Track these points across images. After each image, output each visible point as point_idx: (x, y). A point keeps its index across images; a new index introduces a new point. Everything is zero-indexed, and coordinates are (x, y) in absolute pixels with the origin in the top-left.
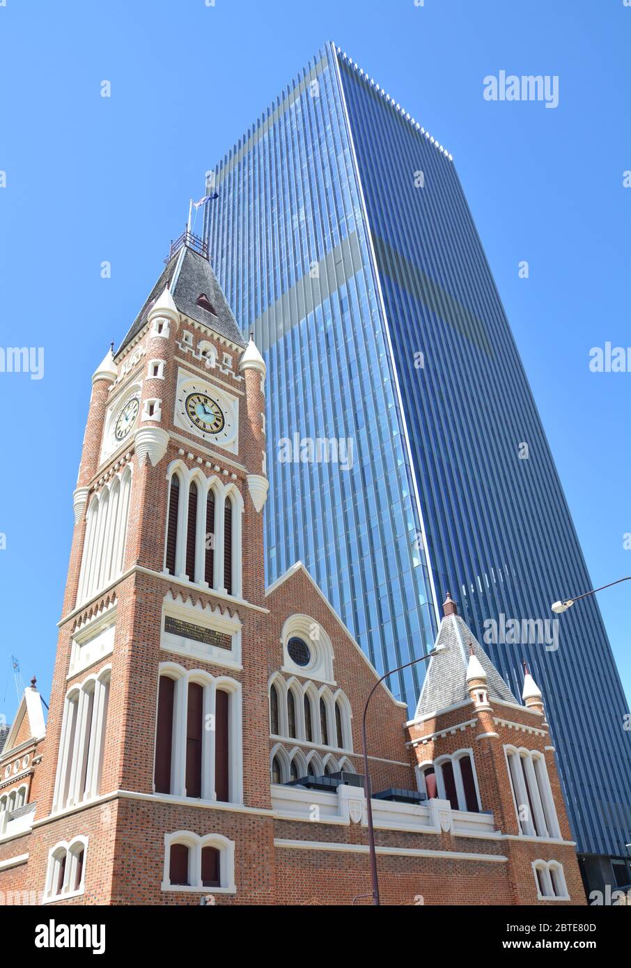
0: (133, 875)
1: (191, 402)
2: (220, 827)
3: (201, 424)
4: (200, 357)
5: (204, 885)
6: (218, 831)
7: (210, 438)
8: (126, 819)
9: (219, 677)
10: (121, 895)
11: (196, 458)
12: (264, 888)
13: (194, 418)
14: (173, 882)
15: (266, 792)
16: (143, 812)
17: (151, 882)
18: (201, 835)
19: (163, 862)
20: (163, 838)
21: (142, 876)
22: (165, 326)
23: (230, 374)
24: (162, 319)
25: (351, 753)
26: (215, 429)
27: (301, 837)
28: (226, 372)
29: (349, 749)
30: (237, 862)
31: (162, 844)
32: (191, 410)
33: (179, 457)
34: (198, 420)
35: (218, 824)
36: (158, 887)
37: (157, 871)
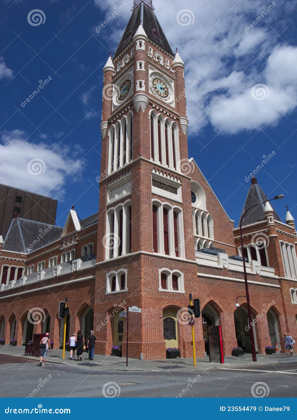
0: (149, 285)
1: (154, 83)
2: (178, 267)
3: (159, 93)
4: (157, 60)
5: (173, 290)
6: (178, 269)
7: (163, 99)
8: (145, 263)
9: (174, 206)
10: (145, 292)
11: (159, 109)
12: (194, 292)
13: (157, 90)
14: (163, 288)
15: (194, 254)
16: (150, 260)
17: (155, 288)
18: (171, 270)
19: (159, 280)
20: (158, 271)
21: (152, 285)
22: (143, 44)
23: (170, 69)
24: (141, 40)
25: (213, 240)
26: (165, 96)
27: (206, 273)
28: (168, 68)
29: (212, 238)
30: (185, 281)
31: (158, 273)
32: (155, 86)
33: (153, 108)
34: (158, 91)
35: (177, 266)
36: (158, 290)
37: (157, 283)
